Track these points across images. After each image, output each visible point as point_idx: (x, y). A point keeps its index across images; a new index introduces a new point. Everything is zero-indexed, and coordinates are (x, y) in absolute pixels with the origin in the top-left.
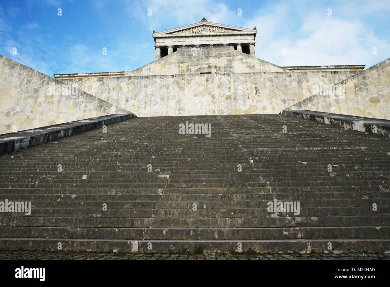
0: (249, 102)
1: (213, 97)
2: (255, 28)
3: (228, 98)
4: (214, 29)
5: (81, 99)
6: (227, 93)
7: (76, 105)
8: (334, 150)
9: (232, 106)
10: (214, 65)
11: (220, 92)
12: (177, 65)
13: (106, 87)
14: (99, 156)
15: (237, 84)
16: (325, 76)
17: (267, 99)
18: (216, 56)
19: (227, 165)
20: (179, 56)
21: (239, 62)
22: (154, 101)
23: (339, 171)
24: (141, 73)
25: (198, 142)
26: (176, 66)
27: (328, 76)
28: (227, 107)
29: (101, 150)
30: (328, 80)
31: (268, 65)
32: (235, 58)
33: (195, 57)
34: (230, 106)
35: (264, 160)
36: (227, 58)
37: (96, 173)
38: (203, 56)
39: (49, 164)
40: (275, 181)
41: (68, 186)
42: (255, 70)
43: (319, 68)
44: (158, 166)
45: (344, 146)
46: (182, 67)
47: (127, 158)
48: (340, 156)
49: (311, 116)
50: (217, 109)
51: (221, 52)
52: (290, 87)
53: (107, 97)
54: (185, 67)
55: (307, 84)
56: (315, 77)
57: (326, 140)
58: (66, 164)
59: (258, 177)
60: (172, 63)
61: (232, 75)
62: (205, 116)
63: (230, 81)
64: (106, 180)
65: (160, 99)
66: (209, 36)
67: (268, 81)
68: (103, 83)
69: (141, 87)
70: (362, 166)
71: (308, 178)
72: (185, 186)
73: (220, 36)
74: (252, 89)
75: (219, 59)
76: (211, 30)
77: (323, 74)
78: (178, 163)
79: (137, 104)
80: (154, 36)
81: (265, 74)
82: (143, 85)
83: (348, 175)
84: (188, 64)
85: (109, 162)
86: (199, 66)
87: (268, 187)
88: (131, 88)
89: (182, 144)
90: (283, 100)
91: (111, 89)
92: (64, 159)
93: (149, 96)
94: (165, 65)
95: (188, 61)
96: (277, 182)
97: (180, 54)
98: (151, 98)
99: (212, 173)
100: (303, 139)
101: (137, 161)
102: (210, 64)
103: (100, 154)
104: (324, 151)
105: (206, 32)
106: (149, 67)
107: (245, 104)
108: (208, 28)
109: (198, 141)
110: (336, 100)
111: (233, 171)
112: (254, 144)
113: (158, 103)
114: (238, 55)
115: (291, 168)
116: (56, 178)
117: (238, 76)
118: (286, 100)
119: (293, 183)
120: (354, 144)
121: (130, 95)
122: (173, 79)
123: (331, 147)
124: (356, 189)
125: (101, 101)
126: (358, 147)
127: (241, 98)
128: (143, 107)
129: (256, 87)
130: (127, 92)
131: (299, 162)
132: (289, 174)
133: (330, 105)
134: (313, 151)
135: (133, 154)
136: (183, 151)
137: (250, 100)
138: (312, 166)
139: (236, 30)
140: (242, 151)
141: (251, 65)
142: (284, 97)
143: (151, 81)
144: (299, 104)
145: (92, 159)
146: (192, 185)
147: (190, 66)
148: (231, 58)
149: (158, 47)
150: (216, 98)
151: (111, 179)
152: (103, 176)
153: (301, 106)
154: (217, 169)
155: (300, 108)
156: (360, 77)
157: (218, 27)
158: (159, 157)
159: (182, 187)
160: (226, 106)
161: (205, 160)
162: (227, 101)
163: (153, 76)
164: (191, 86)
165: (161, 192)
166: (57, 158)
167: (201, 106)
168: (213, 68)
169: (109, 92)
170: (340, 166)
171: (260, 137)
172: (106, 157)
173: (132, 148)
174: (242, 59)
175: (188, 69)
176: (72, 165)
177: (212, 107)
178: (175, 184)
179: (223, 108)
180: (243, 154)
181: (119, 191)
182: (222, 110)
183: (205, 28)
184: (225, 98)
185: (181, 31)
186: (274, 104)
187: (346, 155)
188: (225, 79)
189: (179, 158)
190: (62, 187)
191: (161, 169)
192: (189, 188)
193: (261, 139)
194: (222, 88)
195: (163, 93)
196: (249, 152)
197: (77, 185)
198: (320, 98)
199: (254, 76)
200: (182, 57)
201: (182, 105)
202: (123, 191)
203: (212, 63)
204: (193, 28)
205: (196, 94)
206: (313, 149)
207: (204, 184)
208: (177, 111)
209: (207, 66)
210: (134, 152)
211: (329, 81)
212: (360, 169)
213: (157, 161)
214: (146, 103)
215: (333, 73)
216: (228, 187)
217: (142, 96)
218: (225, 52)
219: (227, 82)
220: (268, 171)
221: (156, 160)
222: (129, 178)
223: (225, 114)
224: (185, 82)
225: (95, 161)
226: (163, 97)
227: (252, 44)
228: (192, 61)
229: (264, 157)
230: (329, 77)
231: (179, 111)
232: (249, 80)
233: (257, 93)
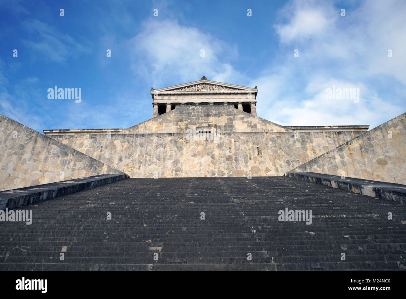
0: (251, 163)
1: (213, 157)
2: (256, 88)
3: (229, 158)
4: (214, 87)
5: (70, 157)
6: (228, 153)
7: (64, 163)
8: (344, 218)
9: (232, 168)
10: (214, 123)
11: (220, 153)
12: (176, 123)
13: (98, 145)
14: (84, 223)
15: (238, 144)
16: (329, 137)
17: (270, 160)
18: (216, 115)
19: (227, 236)
20: (177, 113)
21: (240, 121)
22: (149, 161)
23: (351, 243)
24: (137, 131)
25: (196, 209)
26: (174, 124)
27: (332, 136)
28: (228, 169)
29: (87, 216)
30: (332, 140)
31: (270, 124)
32: (236, 117)
33: (194, 116)
34: (231, 167)
35: (267, 230)
36: (227, 117)
37: (78, 243)
38: (203, 115)
39: (25, 232)
40: (280, 255)
41: (43, 260)
42: (257, 129)
43: (322, 128)
44: (149, 237)
45: (354, 213)
46: (180, 125)
47: (115, 226)
48: (351, 225)
49: (317, 179)
50: (216, 170)
51: (221, 111)
52: (294, 148)
53: (99, 155)
54: (184, 126)
55: (311, 144)
56: (319, 137)
57: (335, 206)
58: (45, 232)
59: (261, 250)
60: (170, 121)
61: (232, 134)
62: (204, 178)
63: (231, 141)
64: (89, 253)
65: (156, 158)
66: (209, 94)
67: (271, 141)
68: (96, 140)
69: (136, 145)
70: (376, 238)
71: (317, 251)
72: (179, 261)
73: (220, 94)
74: (254, 150)
75: (219, 118)
76: (211, 88)
77: (327, 135)
78: (172, 233)
79: (131, 164)
80: (152, 93)
81: (267, 134)
82: (137, 144)
83: (361, 249)
84: (187, 122)
85: (94, 230)
86: (198, 124)
87: (273, 262)
88: (126, 147)
89: (177, 210)
90: (287, 161)
91: (104, 147)
92: (43, 226)
93: (145, 156)
94: (163, 123)
95: (187, 119)
96: (283, 256)
97: (178, 112)
98: (146, 157)
99: (209, 245)
100: (309, 205)
101: (126, 229)
102: (210, 123)
103: (85, 221)
104: (333, 220)
105: (205, 90)
106: (145, 124)
107: (247, 165)
108: (208, 86)
109: (196, 207)
110: (342, 162)
111: (234, 243)
112: (256, 211)
113: (153, 163)
114: (239, 114)
115: (297, 239)
116: (31, 250)
117: (239, 135)
118: (290, 161)
119: (300, 259)
120: (365, 211)
121: (123, 154)
122: (170, 138)
123: (340, 214)
124: (371, 265)
125: (92, 159)
126: (369, 215)
127: (242, 159)
128: (137, 167)
129: (258, 148)
130: (120, 151)
131: (306, 232)
132: (295, 247)
133: (336, 167)
134: (321, 219)
135: (122, 221)
136: (179, 218)
137: (252, 161)
138: (320, 237)
139: (236, 89)
140: (243, 219)
141: (252, 125)
142: (287, 158)
143: (147, 140)
144: (304, 166)
145: (75, 226)
146: (186, 260)
147: (189, 125)
148: (232, 117)
149: (156, 105)
150: (216, 159)
151: (95, 251)
152: (86, 248)
153: (306, 168)
154: (215, 240)
155: (305, 170)
156: (365, 138)
157: (218, 86)
158: (151, 225)
159: (176, 263)
160: (226, 167)
161: (203, 229)
162: (227, 162)
163: (149, 134)
164: (189, 146)
165: (152, 268)
166: (36, 225)
167: (200, 167)
168: (213, 126)
169: (101, 150)
170: (351, 237)
171: (263, 203)
172: (92, 224)
173: (122, 214)
174: (243, 118)
175: (187, 127)
176: (51, 234)
177: (212, 168)
178: (168, 259)
179: (223, 170)
180: (245, 223)
181: (102, 267)
182: (222, 171)
183: (205, 86)
184: (225, 158)
185: (180, 88)
186: (278, 166)
187: (357, 224)
188: (226, 139)
189: (173, 226)
190: (37, 261)
191: (152, 240)
192: (183, 264)
193: (264, 205)
194: (223, 148)
195: (160, 152)
196: (252, 220)
197: (55, 258)
198: (325, 159)
199: (255, 136)
200: (181, 116)
201: (179, 165)
202: (107, 266)
203: (212, 122)
204: (192, 86)
205: (195, 154)
206: (320, 216)
207: (201, 258)
208: (174, 172)
209: (206, 125)
210: (123, 219)
211: (334, 142)
212: (373, 240)
213: (149, 230)
214: (140, 163)
215: (337, 133)
216: (227, 263)
217: (137, 156)
218: (225, 111)
219: (227, 141)
220: (273, 243)
221: (148, 228)
222: (116, 250)
223: (226, 176)
224: (183, 141)
225: (79, 228)
226: (159, 156)
227: (253, 103)
228: (191, 119)
229: (268, 227)
230: (334, 138)
231: (176, 172)
232: (251, 140)
233: (260, 153)
